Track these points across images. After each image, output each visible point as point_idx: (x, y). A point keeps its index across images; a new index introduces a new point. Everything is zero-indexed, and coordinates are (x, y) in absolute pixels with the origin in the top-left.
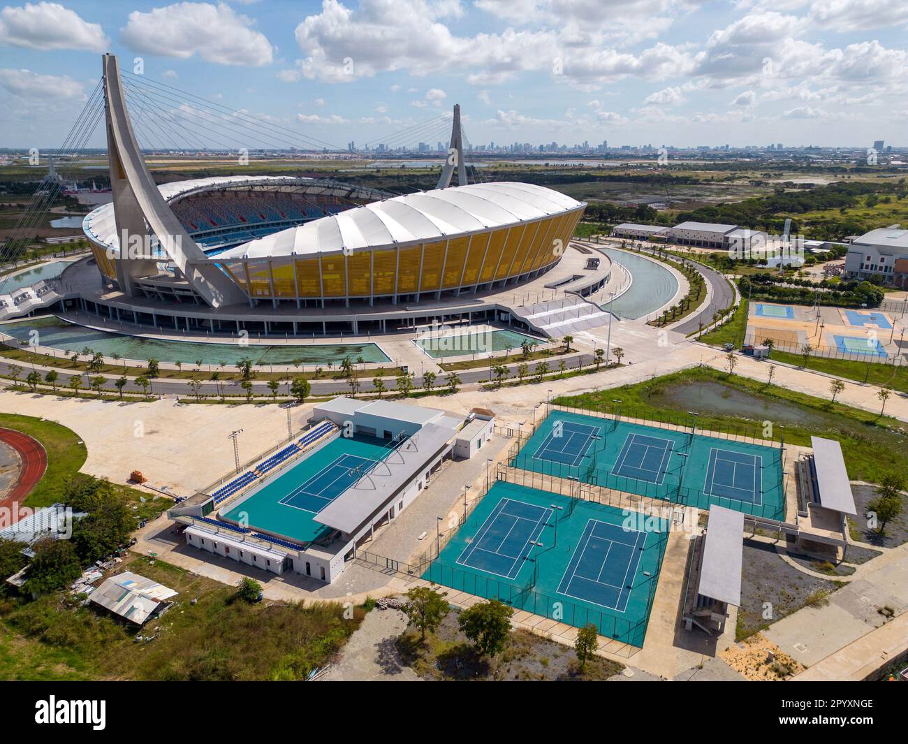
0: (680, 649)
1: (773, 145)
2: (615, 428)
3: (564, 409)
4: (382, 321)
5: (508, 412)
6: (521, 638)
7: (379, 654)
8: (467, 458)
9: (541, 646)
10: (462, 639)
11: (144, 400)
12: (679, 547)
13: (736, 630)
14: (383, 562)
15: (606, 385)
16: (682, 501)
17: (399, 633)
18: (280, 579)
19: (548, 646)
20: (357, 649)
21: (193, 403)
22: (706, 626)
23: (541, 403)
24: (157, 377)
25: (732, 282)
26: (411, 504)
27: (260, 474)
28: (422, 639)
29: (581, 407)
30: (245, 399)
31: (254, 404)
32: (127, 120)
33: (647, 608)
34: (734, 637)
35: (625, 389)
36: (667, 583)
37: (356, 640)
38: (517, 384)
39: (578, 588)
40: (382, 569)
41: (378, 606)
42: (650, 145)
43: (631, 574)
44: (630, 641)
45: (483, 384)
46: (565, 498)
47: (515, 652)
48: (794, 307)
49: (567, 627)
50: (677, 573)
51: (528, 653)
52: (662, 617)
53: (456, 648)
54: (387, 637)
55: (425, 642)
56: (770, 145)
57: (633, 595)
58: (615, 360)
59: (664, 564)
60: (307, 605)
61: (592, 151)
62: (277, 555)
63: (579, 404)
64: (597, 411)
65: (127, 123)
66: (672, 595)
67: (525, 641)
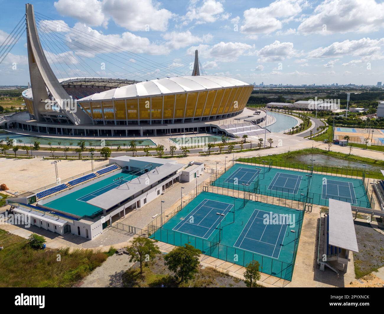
0: (317, 282)
1: (334, 84)
2: (269, 171)
3: (242, 163)
4: (155, 130)
5: (213, 164)
6: (208, 273)
7: (111, 282)
8: (188, 181)
9: (221, 278)
10: (168, 273)
11: (26, 158)
12: (311, 224)
13: (355, 271)
14: (127, 229)
15: (264, 154)
16: (310, 201)
17: (125, 269)
18: (61, 237)
19: (226, 278)
20: (95, 278)
21: (51, 159)
22: (335, 268)
23: (230, 161)
24: (38, 150)
25: (324, 121)
26: (152, 201)
27: (70, 186)
28: (141, 273)
29: (251, 162)
30: (78, 158)
31: (82, 160)
32: (37, 35)
33: (293, 257)
34: (355, 276)
35: (274, 156)
36: (305, 243)
37: (96, 272)
38: (219, 154)
39: (247, 244)
40: (126, 233)
41: (117, 252)
42: (281, 84)
43: (281, 237)
44: (283, 276)
45: (201, 154)
46: (241, 199)
47: (203, 282)
48: (356, 129)
49: (239, 267)
50: (310, 237)
51: (212, 283)
52: (303, 262)
53: (163, 279)
54: (119, 271)
55: (143, 274)
56: (333, 84)
57: (283, 249)
58: (269, 145)
59: (302, 233)
60: (71, 251)
61: (257, 86)
62: (60, 223)
63: (250, 161)
64: (260, 164)
65: (37, 37)
66: (309, 249)
67: (211, 275)
